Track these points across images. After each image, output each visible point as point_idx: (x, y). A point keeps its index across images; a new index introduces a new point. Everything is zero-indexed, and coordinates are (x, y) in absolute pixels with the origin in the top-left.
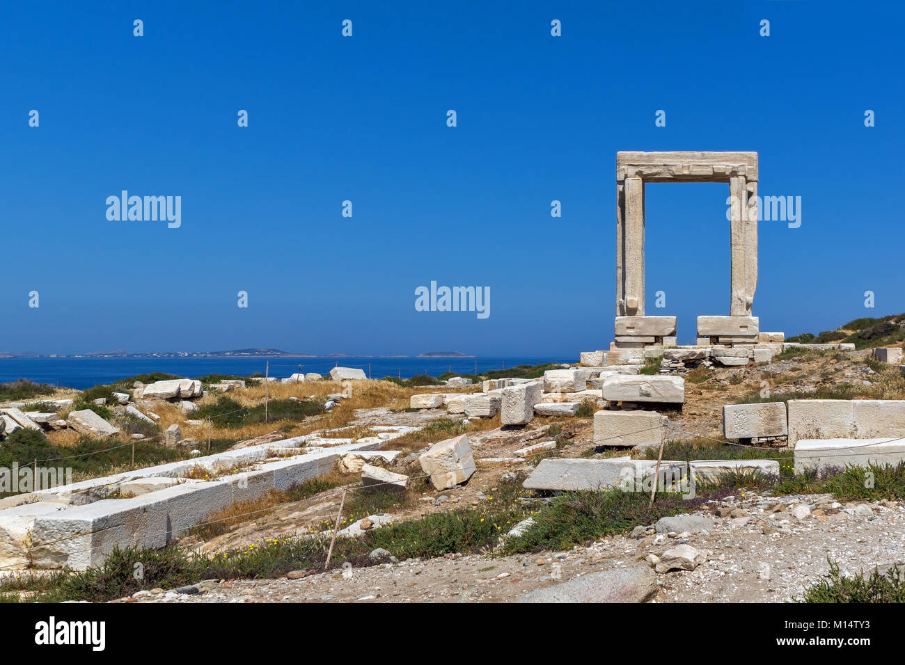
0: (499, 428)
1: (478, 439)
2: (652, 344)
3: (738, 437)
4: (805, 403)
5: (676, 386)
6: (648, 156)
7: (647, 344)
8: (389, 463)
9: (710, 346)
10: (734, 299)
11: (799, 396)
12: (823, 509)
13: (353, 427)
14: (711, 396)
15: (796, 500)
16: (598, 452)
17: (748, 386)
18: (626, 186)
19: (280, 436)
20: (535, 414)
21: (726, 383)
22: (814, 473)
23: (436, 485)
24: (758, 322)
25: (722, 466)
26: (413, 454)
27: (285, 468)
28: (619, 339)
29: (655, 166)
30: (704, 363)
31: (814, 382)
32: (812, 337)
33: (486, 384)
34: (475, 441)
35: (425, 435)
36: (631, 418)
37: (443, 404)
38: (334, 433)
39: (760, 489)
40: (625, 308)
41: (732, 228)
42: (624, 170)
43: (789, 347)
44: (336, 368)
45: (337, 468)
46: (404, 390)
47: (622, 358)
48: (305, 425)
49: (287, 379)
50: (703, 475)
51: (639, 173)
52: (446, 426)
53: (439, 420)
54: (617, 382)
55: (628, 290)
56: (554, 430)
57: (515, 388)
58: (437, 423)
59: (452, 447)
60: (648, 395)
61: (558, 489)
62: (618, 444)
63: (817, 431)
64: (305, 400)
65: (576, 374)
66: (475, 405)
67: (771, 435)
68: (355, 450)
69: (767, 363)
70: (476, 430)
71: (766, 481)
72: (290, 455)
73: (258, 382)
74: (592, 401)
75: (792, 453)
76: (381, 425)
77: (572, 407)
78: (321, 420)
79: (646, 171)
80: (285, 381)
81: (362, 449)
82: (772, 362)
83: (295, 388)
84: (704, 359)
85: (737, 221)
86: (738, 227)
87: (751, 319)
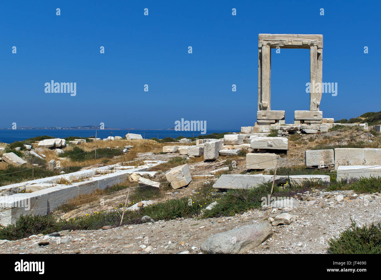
0: (203, 161)
1: (193, 166)
2: (274, 123)
3: (312, 165)
4: (342, 150)
5: (284, 142)
6: (273, 36)
7: (272, 123)
8: (152, 177)
9: (300, 124)
10: (311, 103)
11: (340, 147)
12: (349, 197)
13: (136, 161)
14: (300, 147)
15: (337, 193)
16: (248, 172)
17: (317, 142)
18: (263, 50)
19: (102, 165)
20: (220, 155)
21: (307, 141)
22: (346, 181)
23: (173, 187)
24: (322, 113)
25: (304, 178)
26: (163, 173)
27: (103, 179)
28: (259, 121)
29: (276, 41)
30: (298, 132)
31: (347, 141)
32: (346, 120)
33: (198, 141)
34: (192, 167)
35: (169, 164)
36: (263, 156)
37: (178, 151)
38: (127, 164)
39: (321, 188)
40: (262, 106)
41: (311, 70)
42: (262, 42)
43: (336, 125)
44: (128, 134)
45: (128, 179)
46: (160, 144)
47: (260, 130)
48: (114, 160)
49: (106, 139)
50: (295, 182)
51: (269, 44)
52: (179, 160)
53: (176, 158)
54: (257, 140)
55: (263, 98)
56: (228, 162)
57: (210, 143)
58: (175, 159)
59: (181, 169)
60: (271, 146)
61: (229, 188)
62: (257, 168)
63: (348, 162)
64: (114, 149)
65: (239, 136)
66: (192, 151)
67: (327, 164)
68: (136, 171)
69: (326, 132)
70: (193, 162)
71: (324, 184)
72: (106, 173)
73: (92, 140)
74: (246, 149)
75: (336, 172)
76: (149, 160)
77: (236, 152)
78: (121, 158)
79: (272, 43)
80: (105, 140)
81: (140, 171)
82: (328, 132)
83: (109, 143)
84: (297, 130)
85: (313, 66)
86: (314, 69)
87: (319, 112)
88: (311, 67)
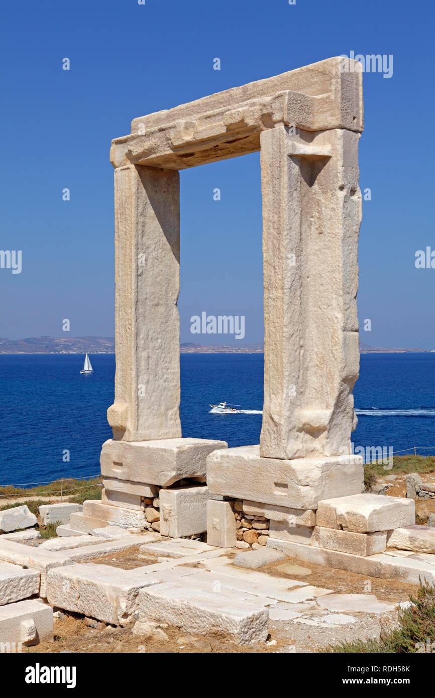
18: (117, 183)
85: (272, 230)
86: (274, 245)
87: (293, 467)
88: (265, 235)
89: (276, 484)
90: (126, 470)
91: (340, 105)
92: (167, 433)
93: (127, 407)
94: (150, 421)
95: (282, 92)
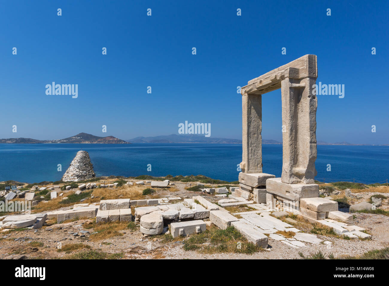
47: (242, 196)
55: (243, 158)
79: (247, 90)
85: (285, 111)
86: (285, 116)
87: (292, 186)
88: (283, 113)
89: (287, 192)
90: (245, 182)
91: (308, 70)
92: (258, 172)
93: (245, 164)
94: (252, 168)
95: (287, 68)
